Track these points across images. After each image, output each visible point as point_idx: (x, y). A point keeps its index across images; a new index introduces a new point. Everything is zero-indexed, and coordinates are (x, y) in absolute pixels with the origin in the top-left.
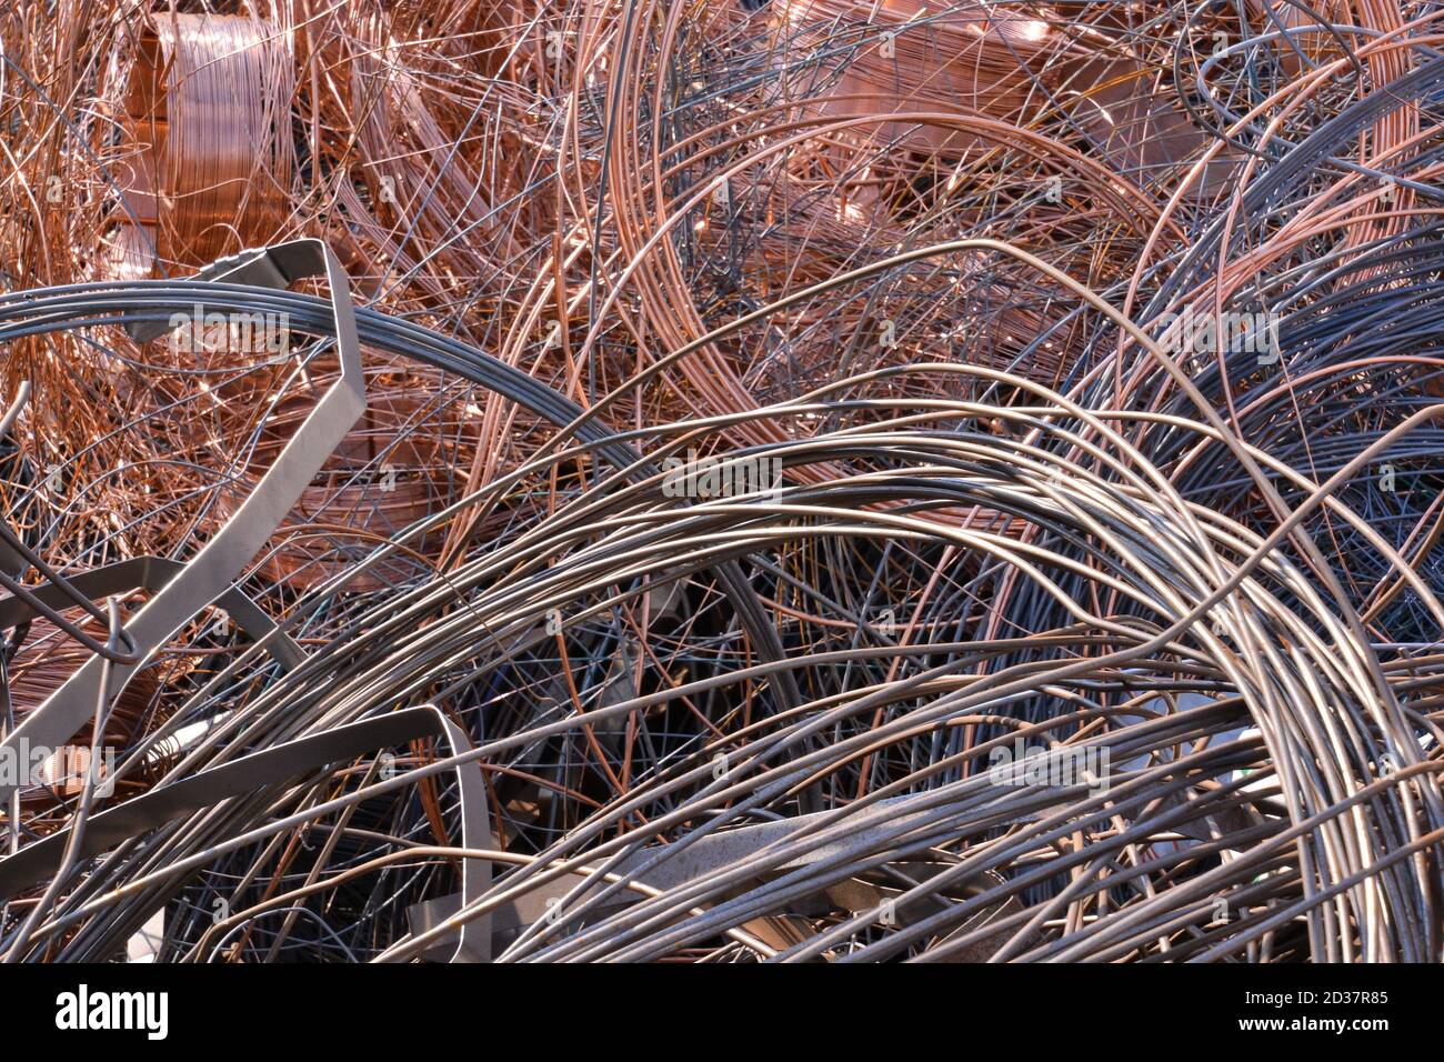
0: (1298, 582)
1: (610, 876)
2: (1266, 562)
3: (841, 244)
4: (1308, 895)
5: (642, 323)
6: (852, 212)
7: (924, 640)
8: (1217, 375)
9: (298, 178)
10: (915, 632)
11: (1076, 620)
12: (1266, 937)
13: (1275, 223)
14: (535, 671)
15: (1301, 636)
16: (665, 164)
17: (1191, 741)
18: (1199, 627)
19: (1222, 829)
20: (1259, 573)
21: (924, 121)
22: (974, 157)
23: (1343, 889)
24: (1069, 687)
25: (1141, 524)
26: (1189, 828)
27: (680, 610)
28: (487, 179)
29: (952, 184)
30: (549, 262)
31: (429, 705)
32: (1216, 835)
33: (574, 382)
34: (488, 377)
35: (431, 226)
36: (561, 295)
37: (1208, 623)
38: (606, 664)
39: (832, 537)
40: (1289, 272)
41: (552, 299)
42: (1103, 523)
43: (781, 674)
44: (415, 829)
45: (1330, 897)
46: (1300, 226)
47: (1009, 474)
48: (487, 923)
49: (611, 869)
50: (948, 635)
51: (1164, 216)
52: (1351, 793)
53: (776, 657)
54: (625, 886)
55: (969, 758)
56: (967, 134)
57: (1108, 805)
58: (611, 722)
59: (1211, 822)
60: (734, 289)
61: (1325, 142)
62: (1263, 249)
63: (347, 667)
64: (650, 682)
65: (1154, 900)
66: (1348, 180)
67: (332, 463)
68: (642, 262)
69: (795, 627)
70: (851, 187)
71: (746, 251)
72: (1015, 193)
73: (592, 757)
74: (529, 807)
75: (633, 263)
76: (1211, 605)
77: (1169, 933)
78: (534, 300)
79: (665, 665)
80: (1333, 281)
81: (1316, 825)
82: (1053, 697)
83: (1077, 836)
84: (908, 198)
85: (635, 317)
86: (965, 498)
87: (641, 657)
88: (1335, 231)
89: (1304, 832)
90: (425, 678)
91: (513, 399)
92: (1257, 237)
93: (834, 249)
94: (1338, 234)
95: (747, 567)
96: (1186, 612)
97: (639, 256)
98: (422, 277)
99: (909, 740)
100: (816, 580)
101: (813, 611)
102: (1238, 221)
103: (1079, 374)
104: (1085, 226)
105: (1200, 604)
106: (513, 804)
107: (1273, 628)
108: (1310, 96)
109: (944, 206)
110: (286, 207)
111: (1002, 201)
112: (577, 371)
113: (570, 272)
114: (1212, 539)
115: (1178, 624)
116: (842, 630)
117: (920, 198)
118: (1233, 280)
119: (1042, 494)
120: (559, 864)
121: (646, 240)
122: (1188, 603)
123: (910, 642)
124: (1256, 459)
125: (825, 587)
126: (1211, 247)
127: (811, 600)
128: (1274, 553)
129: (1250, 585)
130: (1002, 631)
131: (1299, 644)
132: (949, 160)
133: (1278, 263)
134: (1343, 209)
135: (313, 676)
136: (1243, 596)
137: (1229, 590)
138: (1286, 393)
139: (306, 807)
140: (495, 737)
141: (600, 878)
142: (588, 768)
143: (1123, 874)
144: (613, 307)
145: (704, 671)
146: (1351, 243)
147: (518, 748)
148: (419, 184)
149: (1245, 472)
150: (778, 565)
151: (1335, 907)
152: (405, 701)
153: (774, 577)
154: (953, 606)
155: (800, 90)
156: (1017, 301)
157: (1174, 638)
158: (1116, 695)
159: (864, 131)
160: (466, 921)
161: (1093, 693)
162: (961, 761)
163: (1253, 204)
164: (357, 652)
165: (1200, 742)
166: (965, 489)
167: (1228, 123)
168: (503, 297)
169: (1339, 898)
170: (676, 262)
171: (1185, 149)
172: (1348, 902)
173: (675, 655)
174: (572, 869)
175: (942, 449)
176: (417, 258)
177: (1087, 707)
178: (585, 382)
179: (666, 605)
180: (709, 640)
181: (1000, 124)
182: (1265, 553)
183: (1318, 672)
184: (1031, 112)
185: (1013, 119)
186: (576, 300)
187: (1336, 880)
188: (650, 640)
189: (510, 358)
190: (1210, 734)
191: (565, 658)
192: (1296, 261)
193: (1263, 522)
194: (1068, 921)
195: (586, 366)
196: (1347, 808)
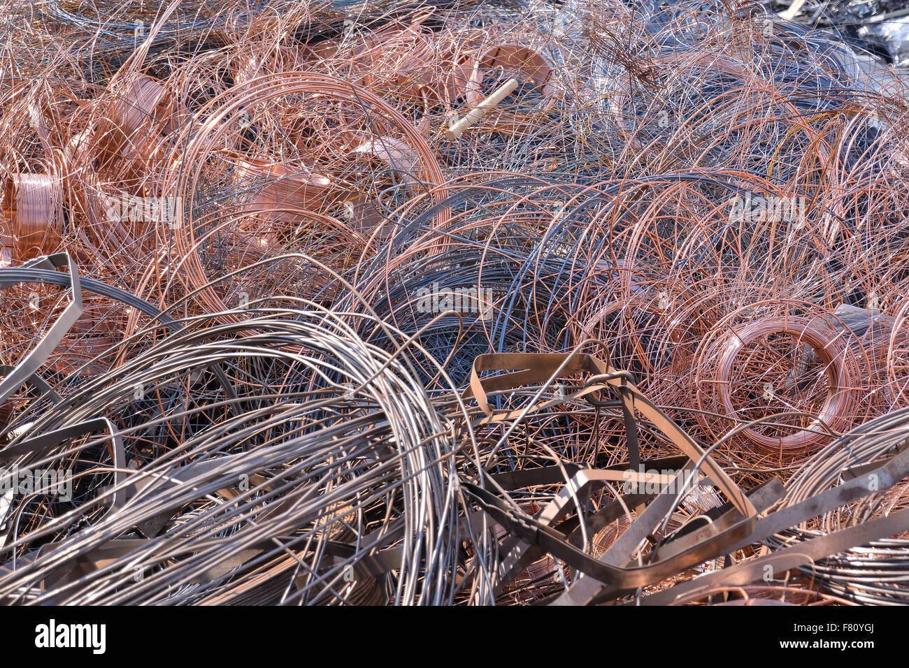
0: (403, 371)
1: (164, 477)
2: (392, 363)
3: (258, 253)
4: (403, 478)
5: (187, 283)
6: (264, 242)
7: (287, 392)
8: (387, 299)
9: (65, 231)
10: (284, 388)
11: (329, 385)
12: (393, 491)
13: (406, 247)
14: (151, 404)
15: (405, 390)
16: (195, 225)
17: (369, 425)
18: (369, 387)
19: (380, 456)
20: (390, 367)
21: (286, 212)
22: (304, 224)
23: (416, 475)
24: (332, 408)
25: (349, 350)
26: (369, 455)
27: (203, 382)
28: (132, 230)
29: (297, 232)
30: (153, 259)
31: (104, 418)
32: (378, 458)
33: (162, 301)
34: (131, 301)
35: (112, 247)
36: (158, 271)
37: (373, 385)
38: (175, 400)
39: (256, 357)
40: (411, 264)
41: (154, 272)
42: (337, 350)
43: (236, 404)
44: (107, 460)
45: (412, 478)
46: (414, 248)
47: (307, 334)
48: (124, 493)
49: (164, 475)
50: (296, 389)
51: (368, 244)
52: (419, 443)
53: (234, 397)
54: (169, 481)
55: (303, 429)
56: (301, 216)
57: (341, 448)
58: (178, 421)
59: (376, 453)
60: (220, 269)
61: (422, 220)
62: (401, 256)
63: (75, 404)
64: (191, 406)
65: (355, 479)
66: (429, 233)
67: (73, 330)
68: (187, 259)
69: (242, 387)
70: (264, 234)
71: (225, 256)
72: (319, 236)
73: (170, 433)
74: (149, 451)
75: (183, 260)
76: (373, 378)
77: (360, 491)
78: (147, 273)
79: (196, 401)
80: (425, 267)
81: (407, 454)
82: (325, 411)
83: (331, 458)
84: (282, 237)
85: (185, 280)
86: (292, 343)
87: (187, 398)
88: (425, 250)
89: (402, 457)
90: (104, 408)
91: (139, 310)
92: (399, 253)
93: (256, 254)
94: (426, 251)
95: (225, 367)
96: (365, 381)
97: (185, 257)
98: (110, 265)
99: (282, 424)
100: (250, 370)
101: (249, 381)
102: (392, 247)
103: (341, 298)
104: (343, 247)
105: (370, 378)
106: (143, 450)
107: (395, 387)
108: (416, 205)
109: (295, 240)
110: (60, 240)
111: (314, 239)
112: (163, 297)
113: (161, 263)
114: (372, 354)
115: (363, 385)
116: (258, 387)
117: (286, 237)
118: (391, 267)
119: (317, 341)
120: (145, 474)
121: (188, 252)
122: (366, 378)
123: (282, 393)
124: (388, 328)
125: (253, 374)
126: (383, 255)
127: (248, 378)
128: (396, 360)
129: (387, 371)
130: (314, 388)
131: (403, 391)
132: (296, 225)
133: (407, 261)
134: (427, 243)
135: (62, 408)
136: (385, 376)
137: (379, 374)
138: (408, 306)
139: (64, 451)
140: (138, 425)
141: (160, 478)
142: (169, 437)
143: (346, 472)
144: (176, 276)
145: (211, 402)
146: (430, 254)
147: (145, 429)
148: (108, 232)
149: (385, 334)
150: (236, 366)
151: (413, 482)
152: (97, 416)
153: (235, 370)
154: (298, 378)
155: (244, 200)
156: (319, 273)
157: (361, 390)
158: (346, 410)
159: (266, 214)
160: (116, 492)
161: (339, 410)
162: (300, 430)
163: (398, 241)
164: (80, 398)
165: (371, 426)
166: (292, 340)
167: (389, 214)
168: (137, 272)
169: (415, 478)
170: (199, 260)
171: (375, 222)
172: (417, 479)
173: (200, 397)
174: (150, 475)
175: (284, 326)
176: (108, 258)
177: (335, 414)
178: (166, 301)
179: (197, 379)
180: (212, 392)
181: (313, 213)
182: (392, 360)
183: (409, 401)
184: (323, 209)
185: (317, 212)
186: (163, 274)
187: (414, 472)
188: (190, 392)
189: (138, 294)
190: (375, 424)
191: (159, 399)
192: (413, 260)
193: (392, 350)
194: (326, 488)
195: (166, 296)
196: (417, 448)
